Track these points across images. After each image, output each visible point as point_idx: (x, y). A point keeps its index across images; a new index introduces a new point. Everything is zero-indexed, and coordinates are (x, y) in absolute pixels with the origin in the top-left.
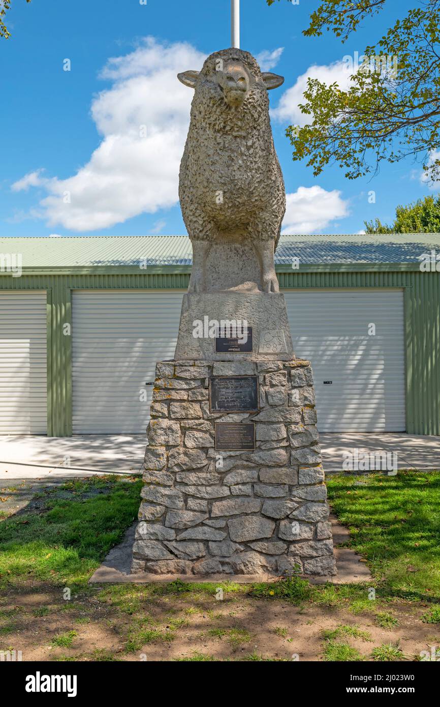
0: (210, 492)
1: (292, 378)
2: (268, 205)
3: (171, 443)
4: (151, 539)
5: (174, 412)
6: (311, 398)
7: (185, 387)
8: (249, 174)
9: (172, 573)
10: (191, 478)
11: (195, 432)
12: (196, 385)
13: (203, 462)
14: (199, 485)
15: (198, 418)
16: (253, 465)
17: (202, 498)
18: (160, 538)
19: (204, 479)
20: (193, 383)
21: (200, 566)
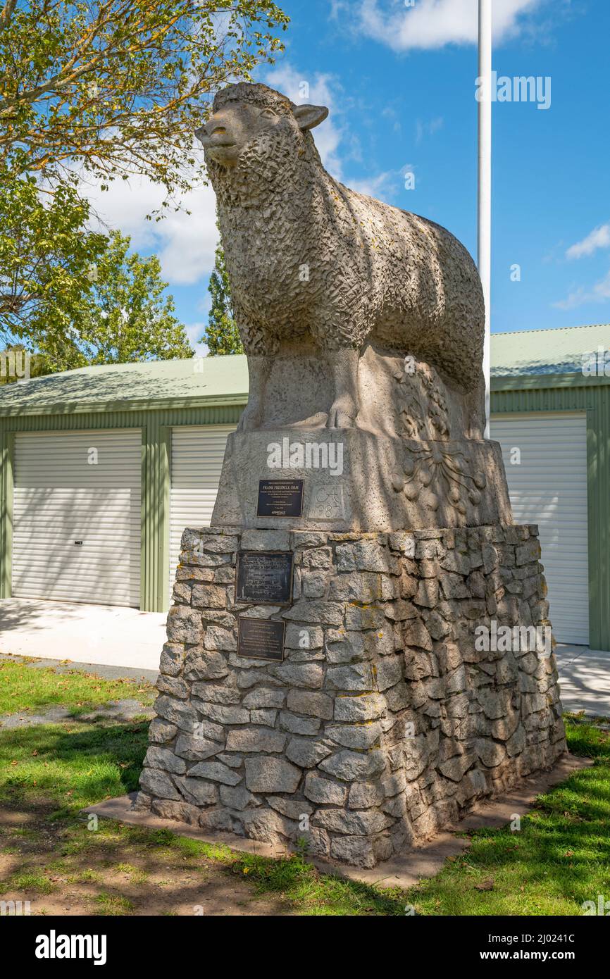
0: (226, 714)
1: (339, 558)
2: (323, 298)
3: (189, 641)
4: (159, 768)
5: (196, 598)
6: (357, 590)
7: (211, 563)
8: (272, 258)
9: (178, 820)
10: (207, 692)
11: (217, 628)
12: (224, 562)
13: (223, 671)
14: (215, 703)
15: (222, 609)
16: (280, 683)
17: (217, 722)
18: (169, 769)
19: (221, 695)
20: (220, 559)
21: (208, 816)
